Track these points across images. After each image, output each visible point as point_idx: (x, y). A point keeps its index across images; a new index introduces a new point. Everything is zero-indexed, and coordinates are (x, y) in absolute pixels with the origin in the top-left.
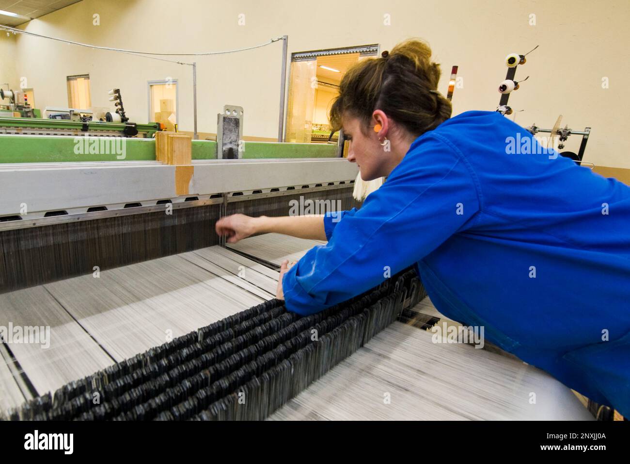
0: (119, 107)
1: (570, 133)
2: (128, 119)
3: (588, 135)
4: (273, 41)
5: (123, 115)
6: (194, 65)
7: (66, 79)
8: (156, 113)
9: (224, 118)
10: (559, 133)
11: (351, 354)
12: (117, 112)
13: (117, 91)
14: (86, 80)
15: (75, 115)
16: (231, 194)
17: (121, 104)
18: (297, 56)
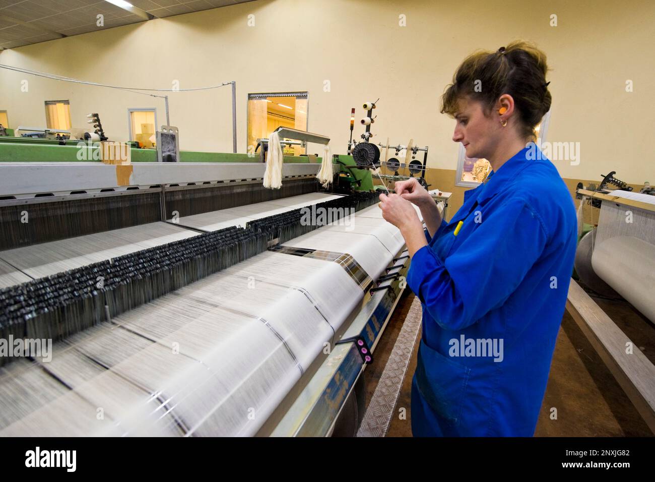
0: (98, 128)
1: (417, 150)
2: (107, 138)
3: (427, 151)
4: (224, 85)
5: (102, 135)
6: (166, 98)
7: (43, 104)
8: (137, 135)
9: (162, 135)
10: (412, 149)
11: (225, 268)
12: (96, 132)
13: (96, 115)
14: (66, 106)
15: (51, 134)
16: (168, 186)
17: (100, 125)
18: (253, 96)
